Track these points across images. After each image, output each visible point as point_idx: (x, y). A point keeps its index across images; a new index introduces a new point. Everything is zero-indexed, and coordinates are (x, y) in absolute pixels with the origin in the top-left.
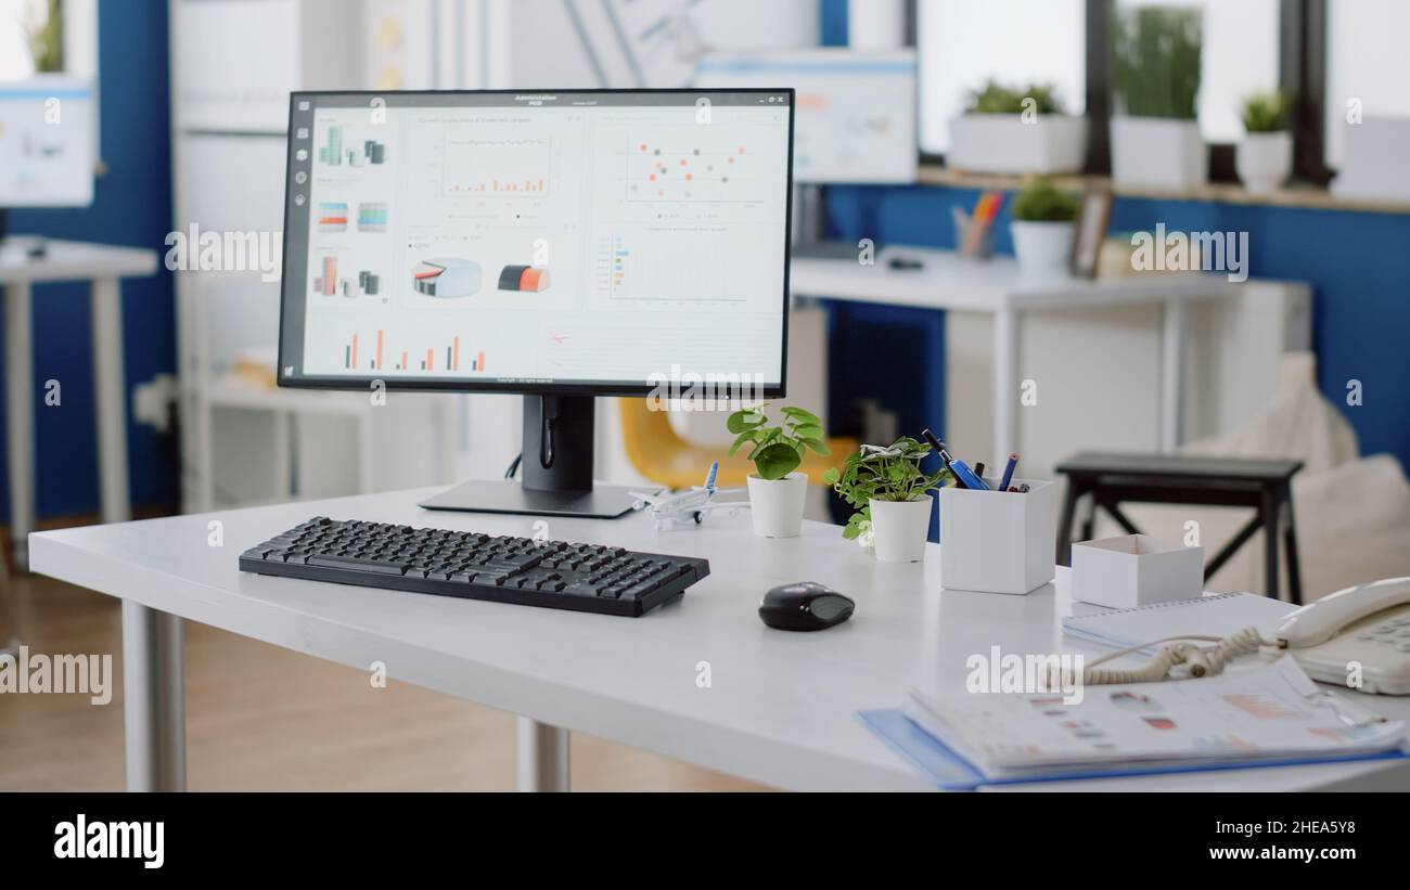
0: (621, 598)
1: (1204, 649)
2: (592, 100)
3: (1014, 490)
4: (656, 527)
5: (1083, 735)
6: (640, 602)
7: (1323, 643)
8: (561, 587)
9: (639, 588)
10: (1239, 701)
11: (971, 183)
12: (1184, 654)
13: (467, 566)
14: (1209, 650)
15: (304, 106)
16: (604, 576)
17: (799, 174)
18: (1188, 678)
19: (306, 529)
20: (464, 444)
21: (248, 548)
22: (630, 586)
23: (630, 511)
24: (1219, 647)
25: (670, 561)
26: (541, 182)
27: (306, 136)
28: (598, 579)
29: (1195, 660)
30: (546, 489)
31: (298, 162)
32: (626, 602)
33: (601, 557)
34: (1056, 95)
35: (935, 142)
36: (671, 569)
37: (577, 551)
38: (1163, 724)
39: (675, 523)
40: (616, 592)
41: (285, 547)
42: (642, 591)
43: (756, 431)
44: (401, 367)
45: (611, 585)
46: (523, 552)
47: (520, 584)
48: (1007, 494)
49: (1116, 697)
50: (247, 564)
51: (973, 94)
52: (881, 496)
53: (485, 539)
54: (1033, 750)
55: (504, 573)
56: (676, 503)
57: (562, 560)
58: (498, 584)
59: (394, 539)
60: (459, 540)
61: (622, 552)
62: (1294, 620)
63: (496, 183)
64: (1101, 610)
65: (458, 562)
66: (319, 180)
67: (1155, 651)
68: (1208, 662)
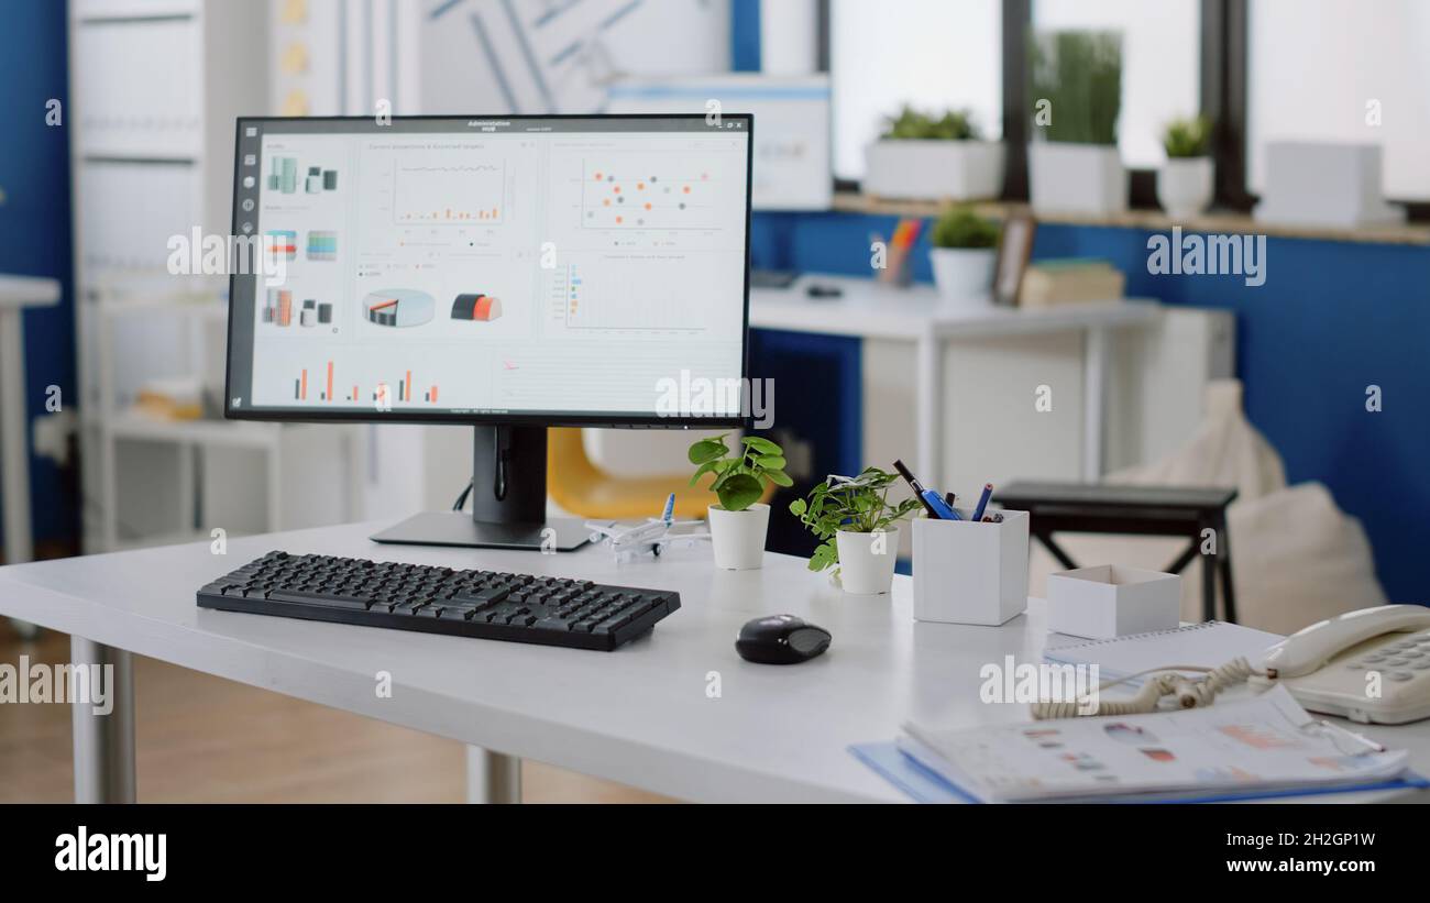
0: (595, 631)
1: (1194, 679)
2: (545, 126)
3: (987, 520)
4: (616, 560)
5: (1083, 767)
6: (614, 635)
7: (1311, 673)
8: (532, 620)
9: (611, 622)
10: (1233, 731)
11: (887, 209)
12: (1172, 684)
13: (433, 600)
14: (1199, 680)
15: (251, 132)
16: (575, 610)
17: (757, 203)
18: (1178, 709)
19: (264, 564)
20: (374, 477)
21: (206, 584)
22: (602, 620)
23: (587, 543)
24: (1209, 677)
25: (640, 595)
26: (495, 211)
27: (253, 163)
28: (568, 613)
29: (1184, 690)
30: (500, 522)
31: (245, 189)
32: (598, 636)
33: (569, 590)
34: (973, 121)
35: (850, 168)
36: (642, 602)
37: (544, 585)
38: (1162, 755)
39: (633, 556)
40: (589, 626)
41: (244, 582)
42: (616, 624)
43: (717, 462)
44: (352, 398)
45: (582, 619)
46: (489, 585)
47: (490, 618)
48: (981, 524)
49: (1110, 728)
50: (206, 600)
51: (888, 119)
52: (846, 527)
53: (448, 573)
54: (1035, 783)
55: (472, 607)
56: (636, 535)
57: (529, 594)
58: (466, 618)
59: (355, 573)
60: (422, 574)
61: (590, 586)
62: (1281, 650)
63: (448, 212)
64: (1082, 642)
65: (423, 596)
66: (267, 207)
67: (1143, 682)
68: (1199, 691)
